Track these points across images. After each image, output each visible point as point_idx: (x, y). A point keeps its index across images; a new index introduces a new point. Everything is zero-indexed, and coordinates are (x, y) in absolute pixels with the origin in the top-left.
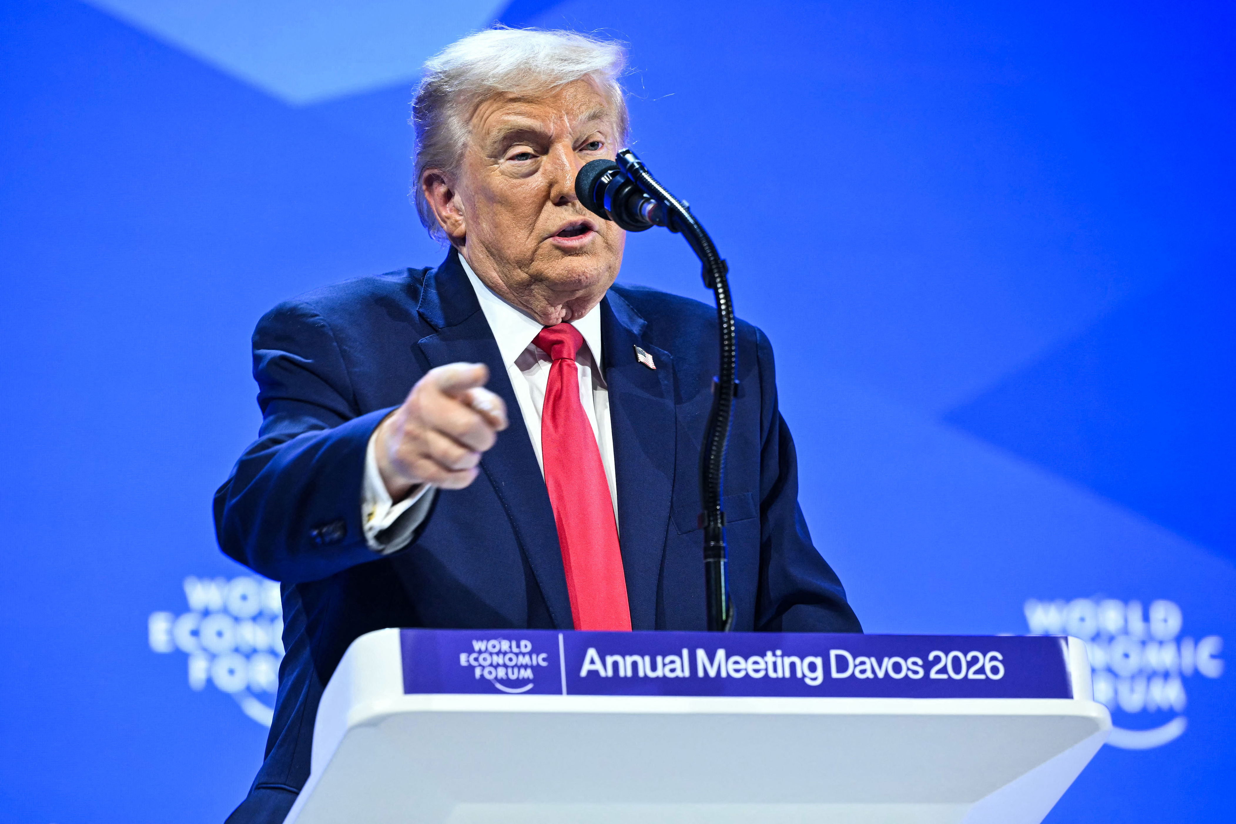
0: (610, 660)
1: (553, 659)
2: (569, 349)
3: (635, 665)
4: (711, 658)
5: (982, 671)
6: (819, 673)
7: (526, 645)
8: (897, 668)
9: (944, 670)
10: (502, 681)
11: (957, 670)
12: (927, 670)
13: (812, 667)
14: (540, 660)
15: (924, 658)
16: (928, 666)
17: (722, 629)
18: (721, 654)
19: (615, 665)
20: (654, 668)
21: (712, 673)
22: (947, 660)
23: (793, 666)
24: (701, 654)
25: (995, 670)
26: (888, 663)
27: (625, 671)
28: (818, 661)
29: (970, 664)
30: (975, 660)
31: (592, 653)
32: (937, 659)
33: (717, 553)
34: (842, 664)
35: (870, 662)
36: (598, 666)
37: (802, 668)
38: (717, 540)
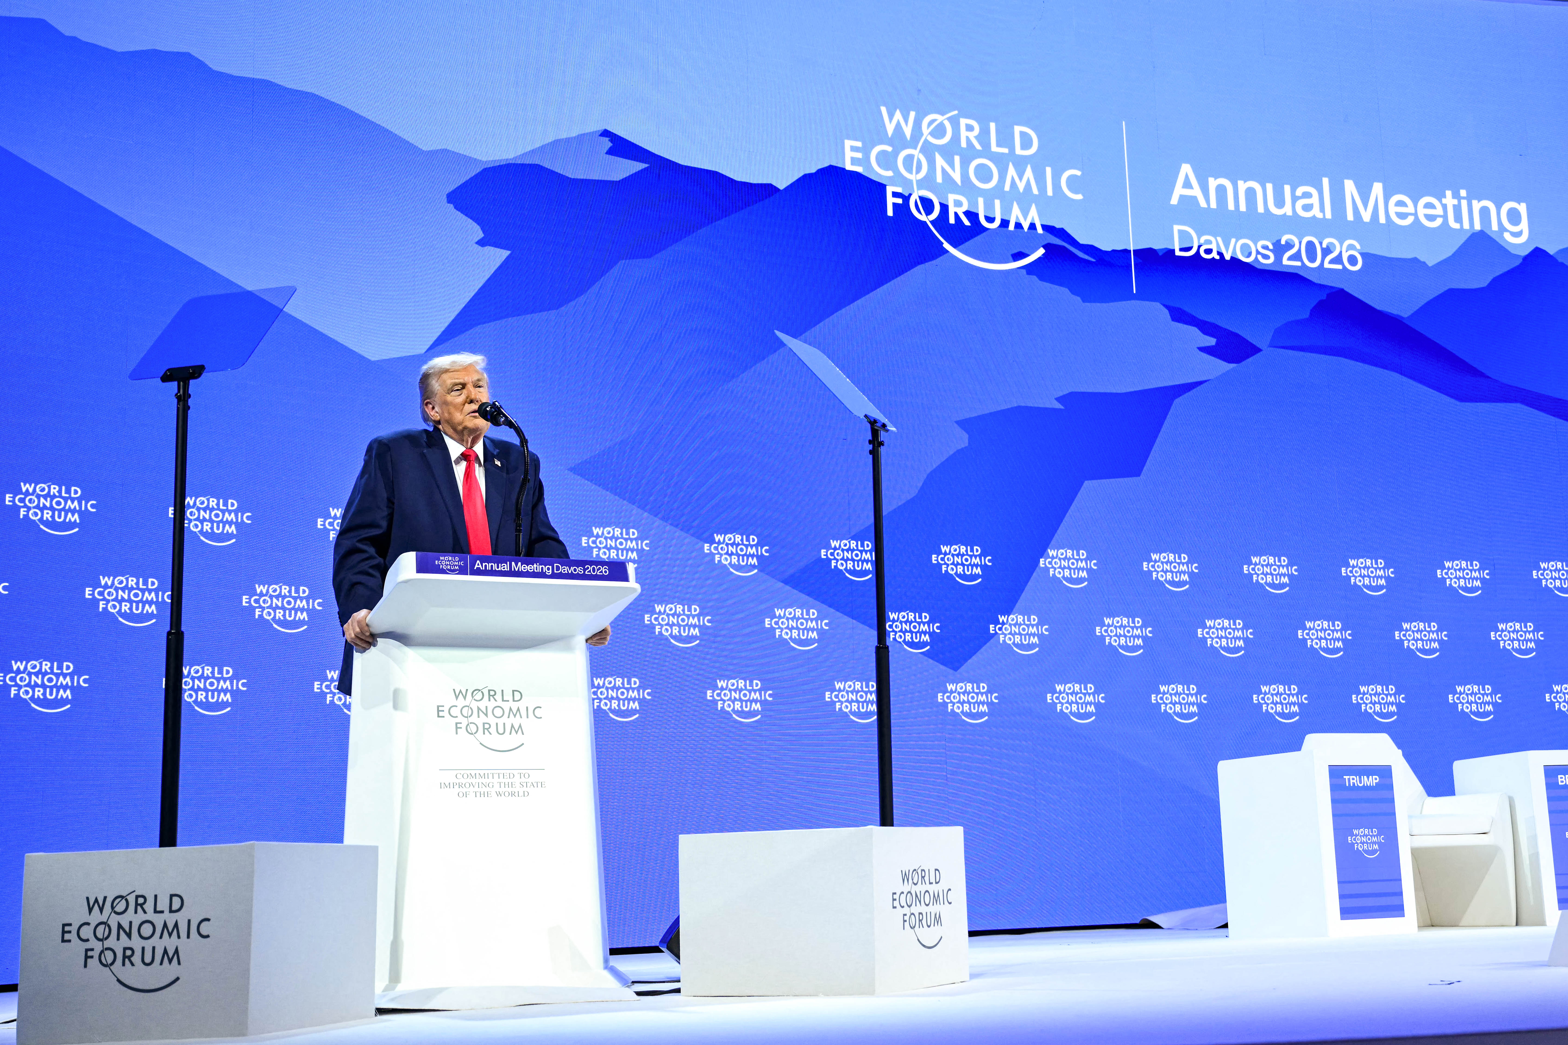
0: (484, 564)
1: (466, 564)
2: (472, 458)
3: (492, 566)
4: (516, 565)
5: (601, 572)
6: (550, 571)
7: (457, 559)
8: (575, 570)
9: (590, 571)
10: (448, 570)
11: (594, 572)
12: (584, 572)
13: (548, 569)
14: (462, 563)
15: (584, 568)
16: (585, 570)
17: (520, 556)
18: (520, 564)
19: (486, 566)
20: (498, 568)
21: (517, 570)
22: (591, 568)
23: (542, 568)
24: (513, 563)
25: (605, 572)
26: (572, 568)
27: (489, 568)
28: (550, 567)
29: (598, 570)
30: (600, 568)
31: (478, 562)
32: (588, 568)
33: (520, 531)
34: (558, 568)
35: (567, 568)
36: (480, 566)
37: (545, 569)
38: (520, 527)
